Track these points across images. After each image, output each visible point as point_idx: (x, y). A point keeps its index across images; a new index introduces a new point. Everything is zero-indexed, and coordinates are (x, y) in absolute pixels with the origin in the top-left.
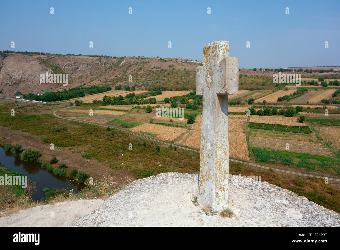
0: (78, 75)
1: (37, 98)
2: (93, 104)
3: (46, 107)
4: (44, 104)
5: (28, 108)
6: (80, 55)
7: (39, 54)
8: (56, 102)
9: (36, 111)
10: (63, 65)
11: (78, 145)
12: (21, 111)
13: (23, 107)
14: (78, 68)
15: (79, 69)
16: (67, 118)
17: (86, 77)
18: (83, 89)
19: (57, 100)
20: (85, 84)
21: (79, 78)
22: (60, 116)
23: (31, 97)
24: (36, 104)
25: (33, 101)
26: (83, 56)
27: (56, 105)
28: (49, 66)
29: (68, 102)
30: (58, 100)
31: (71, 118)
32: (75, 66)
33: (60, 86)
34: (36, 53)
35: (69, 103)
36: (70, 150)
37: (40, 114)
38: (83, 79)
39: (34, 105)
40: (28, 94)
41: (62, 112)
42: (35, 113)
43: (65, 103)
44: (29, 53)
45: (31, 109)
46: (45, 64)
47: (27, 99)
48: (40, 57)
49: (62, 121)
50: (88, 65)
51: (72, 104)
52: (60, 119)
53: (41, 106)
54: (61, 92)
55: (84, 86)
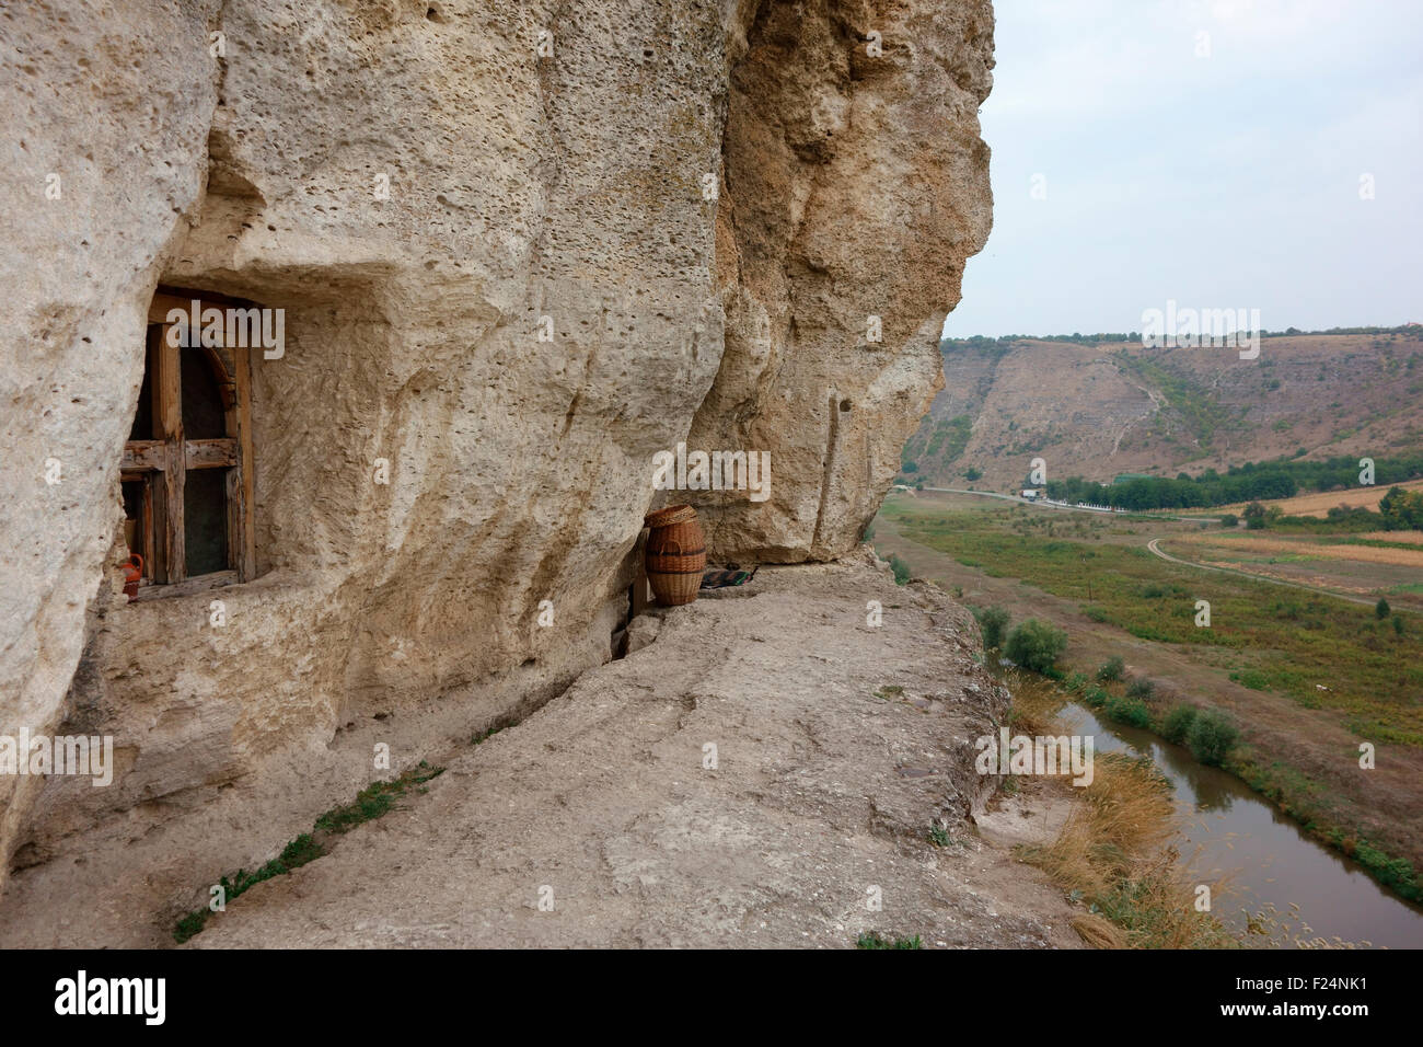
0: (1277, 414)
1: (1096, 497)
2: (1326, 522)
3: (1127, 526)
4: (1119, 517)
5: (1057, 524)
6: (1291, 332)
7: (1121, 338)
8: (1166, 512)
9: (1083, 535)
10: (1213, 374)
11: (1224, 644)
12: (1032, 529)
13: (1042, 521)
14: (1275, 386)
15: (1283, 389)
16: (1202, 562)
17: (1313, 423)
18: (1290, 468)
19: (1171, 505)
20: (1302, 453)
21: (1279, 427)
22: (1173, 554)
23: (1074, 490)
24: (1089, 516)
25: (1081, 506)
26: (1305, 334)
27: (1164, 520)
28: (1156, 382)
29: (1218, 513)
30: (1177, 507)
31: (1217, 564)
32: (1264, 376)
33: (1193, 460)
34: (1110, 338)
35: (1219, 517)
36: (1185, 652)
37: (1098, 544)
38: (1299, 431)
39: (1079, 518)
40: (1063, 481)
41: (1183, 544)
42: (1081, 541)
43: (1201, 517)
44: (1086, 338)
45: (1068, 529)
46: (1139, 372)
47: (1061, 498)
48: (1124, 350)
49: (1178, 570)
50: (1324, 369)
51: (1231, 522)
52: (1168, 562)
53: (1106, 522)
54: (1194, 478)
55: (1301, 459)
